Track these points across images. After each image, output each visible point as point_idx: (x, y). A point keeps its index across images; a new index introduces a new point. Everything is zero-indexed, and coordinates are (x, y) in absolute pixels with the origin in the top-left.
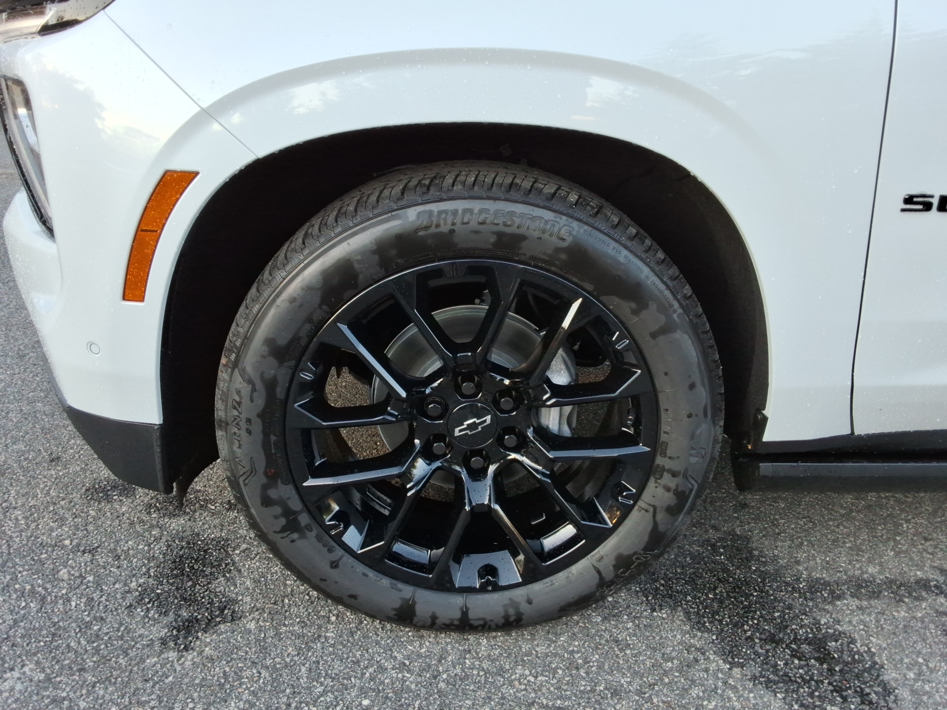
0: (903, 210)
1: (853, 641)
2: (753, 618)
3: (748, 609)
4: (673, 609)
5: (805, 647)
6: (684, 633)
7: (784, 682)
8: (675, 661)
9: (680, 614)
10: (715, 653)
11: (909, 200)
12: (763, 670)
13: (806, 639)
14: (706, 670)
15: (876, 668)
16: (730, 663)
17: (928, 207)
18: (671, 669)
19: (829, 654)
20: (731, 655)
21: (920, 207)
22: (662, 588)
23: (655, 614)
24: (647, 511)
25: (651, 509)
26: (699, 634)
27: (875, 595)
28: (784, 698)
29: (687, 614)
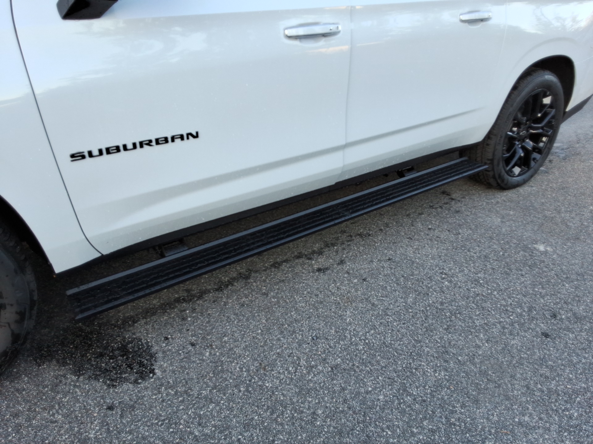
0: (72, 161)
1: (140, 340)
2: (92, 349)
3: (90, 345)
4: (50, 361)
5: (117, 352)
6: (55, 370)
7: (104, 373)
8: (49, 387)
9: (54, 362)
10: (70, 374)
11: (73, 156)
12: (94, 372)
13: (118, 348)
14: (65, 384)
15: (149, 347)
16: (78, 375)
17: (83, 157)
18: (47, 391)
19: (128, 350)
20: (78, 372)
21: (80, 158)
22: (45, 353)
23: (40, 367)
24: (5, 326)
25: (7, 325)
26: (63, 368)
27: (154, 314)
28: (103, 381)
29: (58, 361)
